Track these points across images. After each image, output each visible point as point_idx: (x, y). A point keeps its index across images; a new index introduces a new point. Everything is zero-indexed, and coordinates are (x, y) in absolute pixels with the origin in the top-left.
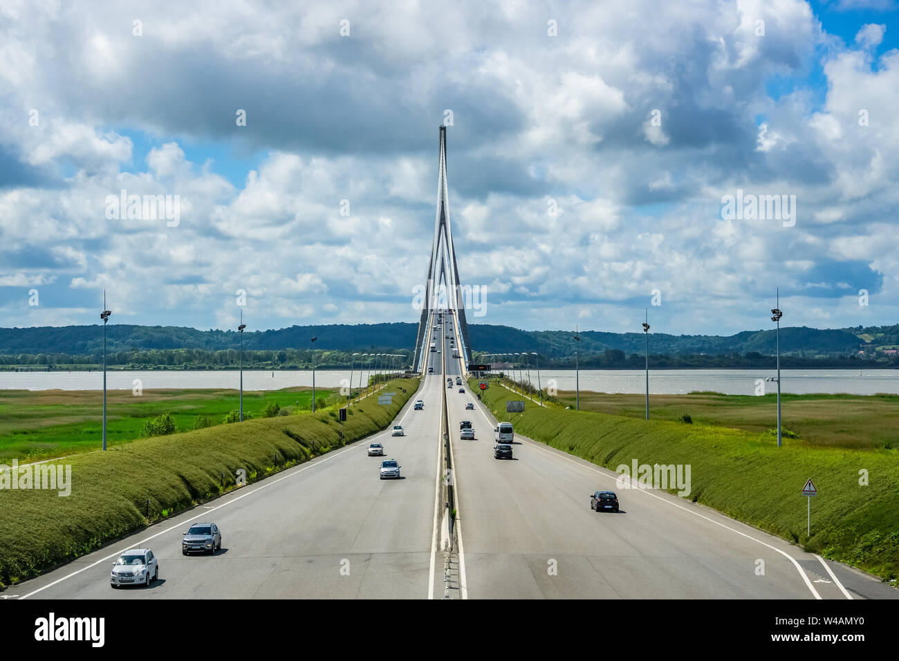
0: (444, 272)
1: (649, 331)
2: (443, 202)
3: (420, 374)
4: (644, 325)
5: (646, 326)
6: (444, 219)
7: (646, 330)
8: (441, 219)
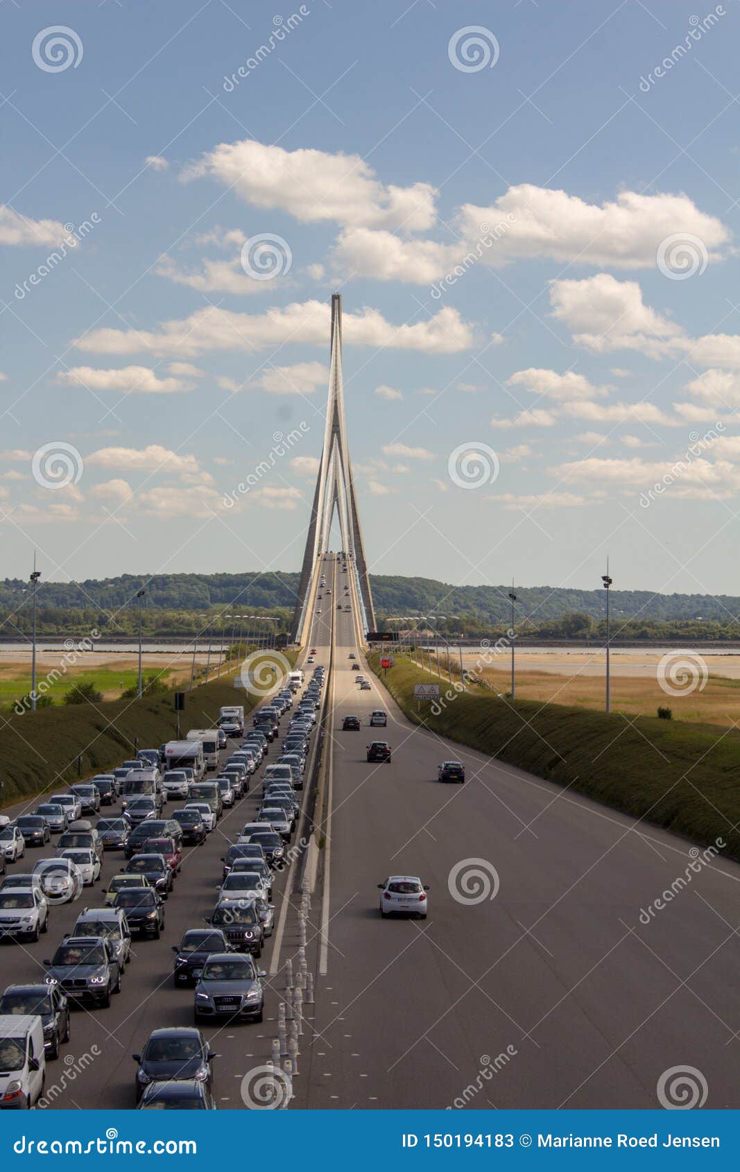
0: (337, 500)
1: (612, 588)
2: (336, 401)
3: (299, 644)
4: (605, 578)
5: (607, 580)
6: (338, 426)
7: (606, 586)
8: (333, 426)
